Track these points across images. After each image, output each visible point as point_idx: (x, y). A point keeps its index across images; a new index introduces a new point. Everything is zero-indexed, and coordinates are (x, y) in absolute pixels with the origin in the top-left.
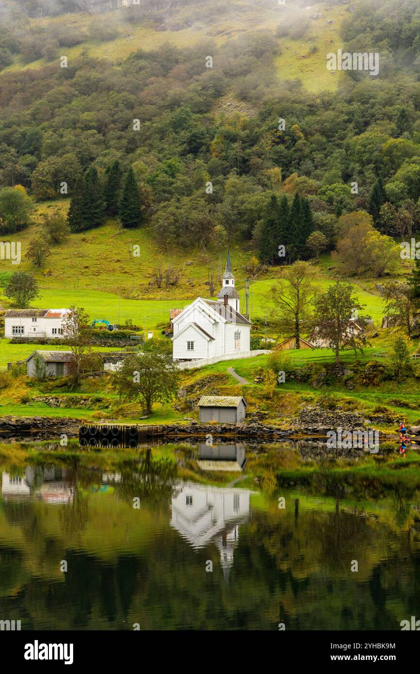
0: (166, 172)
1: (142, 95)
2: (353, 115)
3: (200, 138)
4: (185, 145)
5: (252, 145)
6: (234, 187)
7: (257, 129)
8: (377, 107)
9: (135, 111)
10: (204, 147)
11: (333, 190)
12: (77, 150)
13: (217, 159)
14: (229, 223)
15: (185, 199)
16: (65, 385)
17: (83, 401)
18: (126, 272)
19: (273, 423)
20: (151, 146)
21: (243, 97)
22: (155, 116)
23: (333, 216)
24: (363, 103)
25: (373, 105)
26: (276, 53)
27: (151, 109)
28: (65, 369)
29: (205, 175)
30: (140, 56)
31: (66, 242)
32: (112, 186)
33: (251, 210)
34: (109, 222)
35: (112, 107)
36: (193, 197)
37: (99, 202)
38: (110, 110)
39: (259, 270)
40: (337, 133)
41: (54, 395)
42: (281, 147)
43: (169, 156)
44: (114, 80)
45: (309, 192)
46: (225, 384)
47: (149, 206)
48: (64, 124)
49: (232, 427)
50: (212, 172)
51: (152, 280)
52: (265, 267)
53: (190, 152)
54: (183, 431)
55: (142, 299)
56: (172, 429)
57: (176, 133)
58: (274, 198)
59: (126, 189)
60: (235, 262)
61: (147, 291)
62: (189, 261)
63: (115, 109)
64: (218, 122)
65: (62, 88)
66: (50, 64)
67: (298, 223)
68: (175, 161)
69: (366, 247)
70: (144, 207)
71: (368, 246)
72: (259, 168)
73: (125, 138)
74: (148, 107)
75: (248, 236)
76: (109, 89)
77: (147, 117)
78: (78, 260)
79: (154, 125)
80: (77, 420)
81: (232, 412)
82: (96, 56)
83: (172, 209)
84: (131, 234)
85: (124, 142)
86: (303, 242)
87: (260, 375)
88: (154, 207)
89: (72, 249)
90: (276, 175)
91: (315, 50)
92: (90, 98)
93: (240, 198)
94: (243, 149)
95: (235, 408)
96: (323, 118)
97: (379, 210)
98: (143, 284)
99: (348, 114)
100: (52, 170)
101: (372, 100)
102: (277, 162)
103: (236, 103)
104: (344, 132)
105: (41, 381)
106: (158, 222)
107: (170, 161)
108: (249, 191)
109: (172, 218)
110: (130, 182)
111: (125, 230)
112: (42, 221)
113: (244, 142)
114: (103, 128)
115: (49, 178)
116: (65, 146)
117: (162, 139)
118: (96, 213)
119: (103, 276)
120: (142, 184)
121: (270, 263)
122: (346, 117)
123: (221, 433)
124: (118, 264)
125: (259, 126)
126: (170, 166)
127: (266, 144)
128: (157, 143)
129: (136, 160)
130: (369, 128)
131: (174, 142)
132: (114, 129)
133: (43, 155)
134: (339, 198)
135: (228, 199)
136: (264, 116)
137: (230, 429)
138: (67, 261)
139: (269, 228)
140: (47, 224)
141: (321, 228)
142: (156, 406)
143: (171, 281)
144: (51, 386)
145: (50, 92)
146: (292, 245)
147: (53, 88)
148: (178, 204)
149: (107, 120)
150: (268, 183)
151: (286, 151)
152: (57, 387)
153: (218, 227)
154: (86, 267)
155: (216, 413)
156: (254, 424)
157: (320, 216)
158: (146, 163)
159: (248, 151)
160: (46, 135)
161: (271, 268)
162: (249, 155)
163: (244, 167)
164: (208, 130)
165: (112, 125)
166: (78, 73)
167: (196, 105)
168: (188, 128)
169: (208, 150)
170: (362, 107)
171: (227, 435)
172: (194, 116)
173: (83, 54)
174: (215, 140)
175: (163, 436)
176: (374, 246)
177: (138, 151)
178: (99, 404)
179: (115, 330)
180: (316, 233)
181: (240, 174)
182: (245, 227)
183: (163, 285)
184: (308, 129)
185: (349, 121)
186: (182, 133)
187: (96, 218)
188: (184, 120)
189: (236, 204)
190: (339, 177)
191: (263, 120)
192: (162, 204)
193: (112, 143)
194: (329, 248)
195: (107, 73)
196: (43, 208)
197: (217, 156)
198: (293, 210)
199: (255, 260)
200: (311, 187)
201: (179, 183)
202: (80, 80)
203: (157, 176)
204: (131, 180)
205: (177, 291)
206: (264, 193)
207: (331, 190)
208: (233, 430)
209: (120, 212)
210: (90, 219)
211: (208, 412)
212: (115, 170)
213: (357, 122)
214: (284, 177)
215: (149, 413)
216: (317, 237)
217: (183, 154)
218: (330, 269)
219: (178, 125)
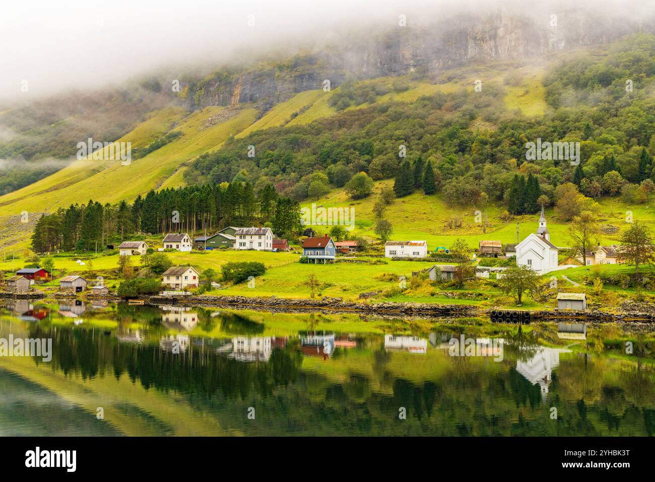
0: (449, 163)
1: (428, 120)
2: (556, 128)
3: (465, 143)
4: (457, 147)
5: (497, 147)
6: (489, 170)
7: (499, 138)
8: (571, 123)
9: (426, 129)
10: (468, 148)
11: (550, 171)
12: (395, 151)
13: (476, 155)
14: (488, 190)
15: (461, 178)
16: (454, 285)
17: (469, 295)
18: (429, 220)
19: (605, 310)
20: (437, 148)
21: (488, 119)
22: (438, 131)
23: (552, 186)
24: (561, 121)
25: (568, 122)
26: (505, 94)
27: (435, 128)
28: (452, 275)
29: (471, 165)
30: (424, 99)
31: (394, 203)
32: (418, 171)
33: (502, 184)
34: (416, 192)
35: (412, 127)
36: (464, 177)
37: (411, 181)
38: (411, 129)
39: (509, 218)
40: (547, 138)
41: (450, 291)
42: (514, 147)
43: (448, 154)
44: (410, 112)
45: (535, 172)
46: (564, 286)
47: (440, 182)
48: (385, 138)
49: (583, 313)
50: (474, 162)
51: (446, 224)
52: (512, 216)
53: (460, 151)
54: (552, 314)
55: (443, 235)
56: (546, 313)
57: (451, 140)
58: (516, 176)
59: (427, 173)
60: (494, 214)
61: (444, 230)
62: (466, 213)
63: (414, 128)
64: (475, 134)
65: (381, 118)
66: (372, 105)
67: (532, 190)
68: (453, 156)
69: (576, 204)
70: (437, 182)
71: (578, 204)
72: (502, 159)
73: (421, 144)
74: (432, 126)
75: (500, 198)
76: (408, 117)
77: (433, 132)
78: (401, 214)
79: (438, 136)
80: (474, 306)
81: (580, 303)
82: (398, 100)
83: (454, 183)
84: (430, 199)
85: (421, 146)
86: (535, 201)
87: (586, 280)
88: (443, 182)
89: (398, 207)
90: (514, 163)
91: (527, 92)
92: (398, 122)
93: (494, 176)
94: (492, 148)
95: (582, 301)
96: (539, 130)
97: (580, 182)
98: (440, 227)
99: (553, 127)
100: (381, 163)
101: (567, 119)
102: (513, 156)
103: (483, 123)
104: (552, 138)
105: (439, 282)
106: (447, 191)
107: (450, 156)
108: (499, 172)
109: (454, 188)
110: (429, 169)
111: (427, 196)
112: (380, 192)
113: (492, 145)
114: (408, 139)
115: (379, 168)
116: (387, 149)
117: (443, 144)
118: (409, 186)
119: (417, 222)
120: (435, 170)
121: (515, 214)
122: (553, 129)
123: (576, 316)
124: (425, 215)
125: (499, 135)
126: (450, 159)
127: (506, 145)
128: (440, 146)
129: (430, 156)
130: (567, 135)
131: (450, 146)
132: (414, 139)
133: (375, 155)
134: (554, 176)
135: (487, 178)
136: (502, 130)
137: (581, 314)
138: (396, 213)
139: (515, 194)
140: (382, 193)
141: (546, 193)
142: (523, 298)
143: (458, 225)
144: (446, 286)
145: (375, 120)
146: (528, 203)
147: (376, 118)
148: (457, 181)
149: (410, 134)
150: (510, 168)
151: (517, 150)
152: (449, 286)
153: (483, 194)
154: (407, 217)
155: (569, 303)
156: (595, 311)
157: (545, 186)
158: (436, 158)
159: (495, 150)
160: (375, 144)
161: (516, 217)
162: (495, 152)
163: (493, 159)
164: (469, 138)
165: (413, 137)
166: (389, 110)
167: (460, 125)
168: (458, 138)
169: (471, 150)
170: (561, 123)
171: (581, 317)
172: (461, 131)
173: (390, 99)
174: (474, 144)
175: (541, 317)
176: (581, 204)
177: (430, 151)
178: (480, 297)
179: (450, 253)
180: (543, 196)
181: (492, 162)
182: (498, 193)
183: (453, 227)
184: (530, 137)
185: (554, 131)
186: (455, 140)
187: (410, 189)
188: (455, 133)
189: (492, 180)
190: (552, 164)
191: (502, 132)
192: (448, 181)
193: (414, 147)
194: (551, 205)
195: (406, 109)
196: (377, 184)
197: (476, 153)
198: (528, 183)
199: (507, 213)
200: (536, 170)
201: (457, 169)
202: (391, 113)
203: (444, 165)
204: (429, 168)
205: (462, 230)
206: (508, 174)
207: (548, 171)
208: (584, 314)
209: (423, 186)
210: (406, 190)
211: (564, 303)
212: (420, 162)
213: (559, 132)
214: (518, 165)
215: (519, 303)
216: (543, 198)
217: (456, 152)
218: (552, 217)
219: (452, 136)
